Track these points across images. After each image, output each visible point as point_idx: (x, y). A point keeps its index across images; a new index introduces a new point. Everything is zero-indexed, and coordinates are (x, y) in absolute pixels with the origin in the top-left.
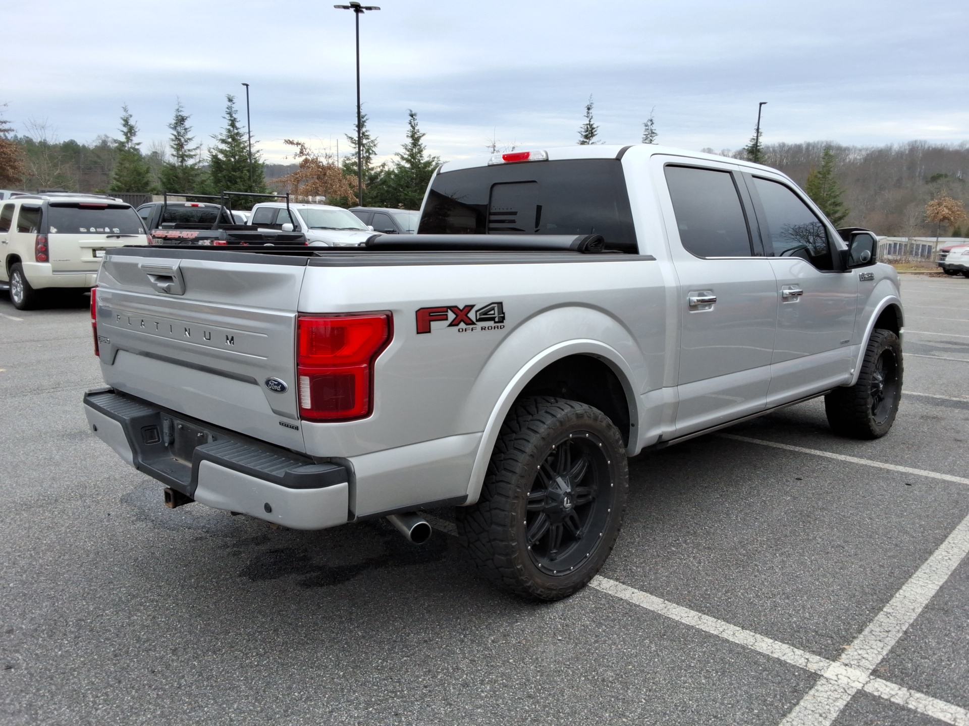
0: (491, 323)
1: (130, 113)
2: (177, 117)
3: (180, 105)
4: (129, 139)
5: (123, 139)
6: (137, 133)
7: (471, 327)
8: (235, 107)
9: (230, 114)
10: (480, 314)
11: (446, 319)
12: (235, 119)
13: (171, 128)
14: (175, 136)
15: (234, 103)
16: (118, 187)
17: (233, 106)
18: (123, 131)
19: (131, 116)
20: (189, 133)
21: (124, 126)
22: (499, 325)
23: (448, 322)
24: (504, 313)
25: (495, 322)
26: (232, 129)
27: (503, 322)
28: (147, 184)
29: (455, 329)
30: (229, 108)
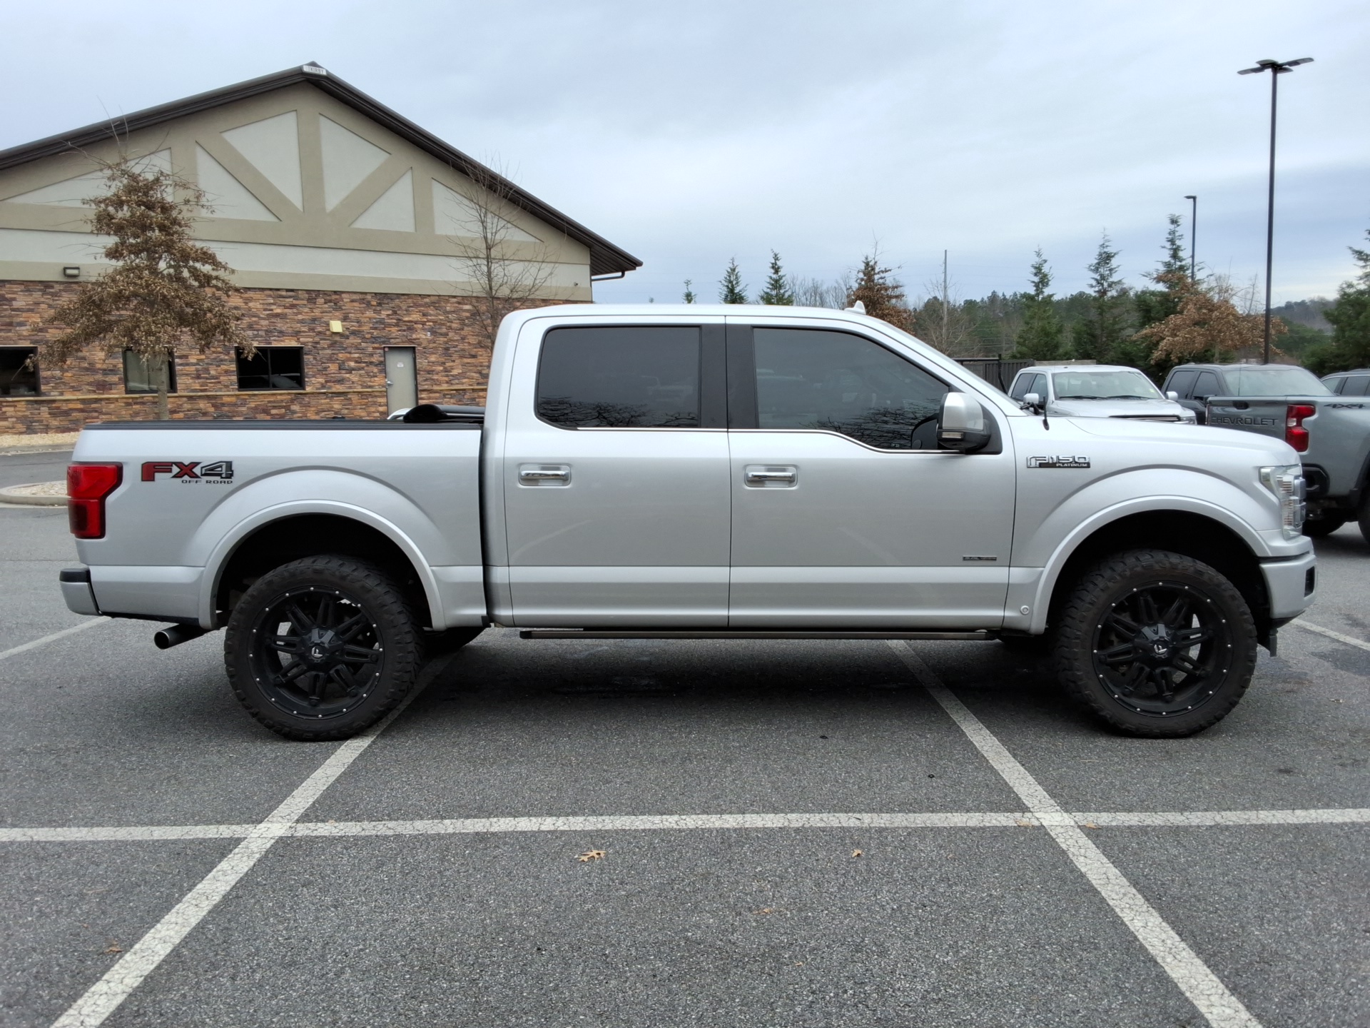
0: (218, 478)
1: (1044, 257)
2: (1100, 255)
3: (1106, 238)
4: (1039, 291)
5: (1032, 291)
6: (1050, 283)
7: (195, 479)
8: (1180, 231)
9: (1172, 241)
10: (206, 470)
11: (171, 471)
12: (1179, 247)
13: (1091, 270)
14: (1096, 280)
15: (1178, 225)
16: (1020, 353)
17: (1177, 229)
18: (1033, 282)
19: (1045, 261)
20: (1114, 275)
21: (1036, 275)
22: (226, 480)
23: (172, 475)
24: (232, 471)
25: (222, 478)
26: (1173, 261)
27: (230, 478)
28: (1056, 347)
29: (179, 480)
30: (1173, 233)
